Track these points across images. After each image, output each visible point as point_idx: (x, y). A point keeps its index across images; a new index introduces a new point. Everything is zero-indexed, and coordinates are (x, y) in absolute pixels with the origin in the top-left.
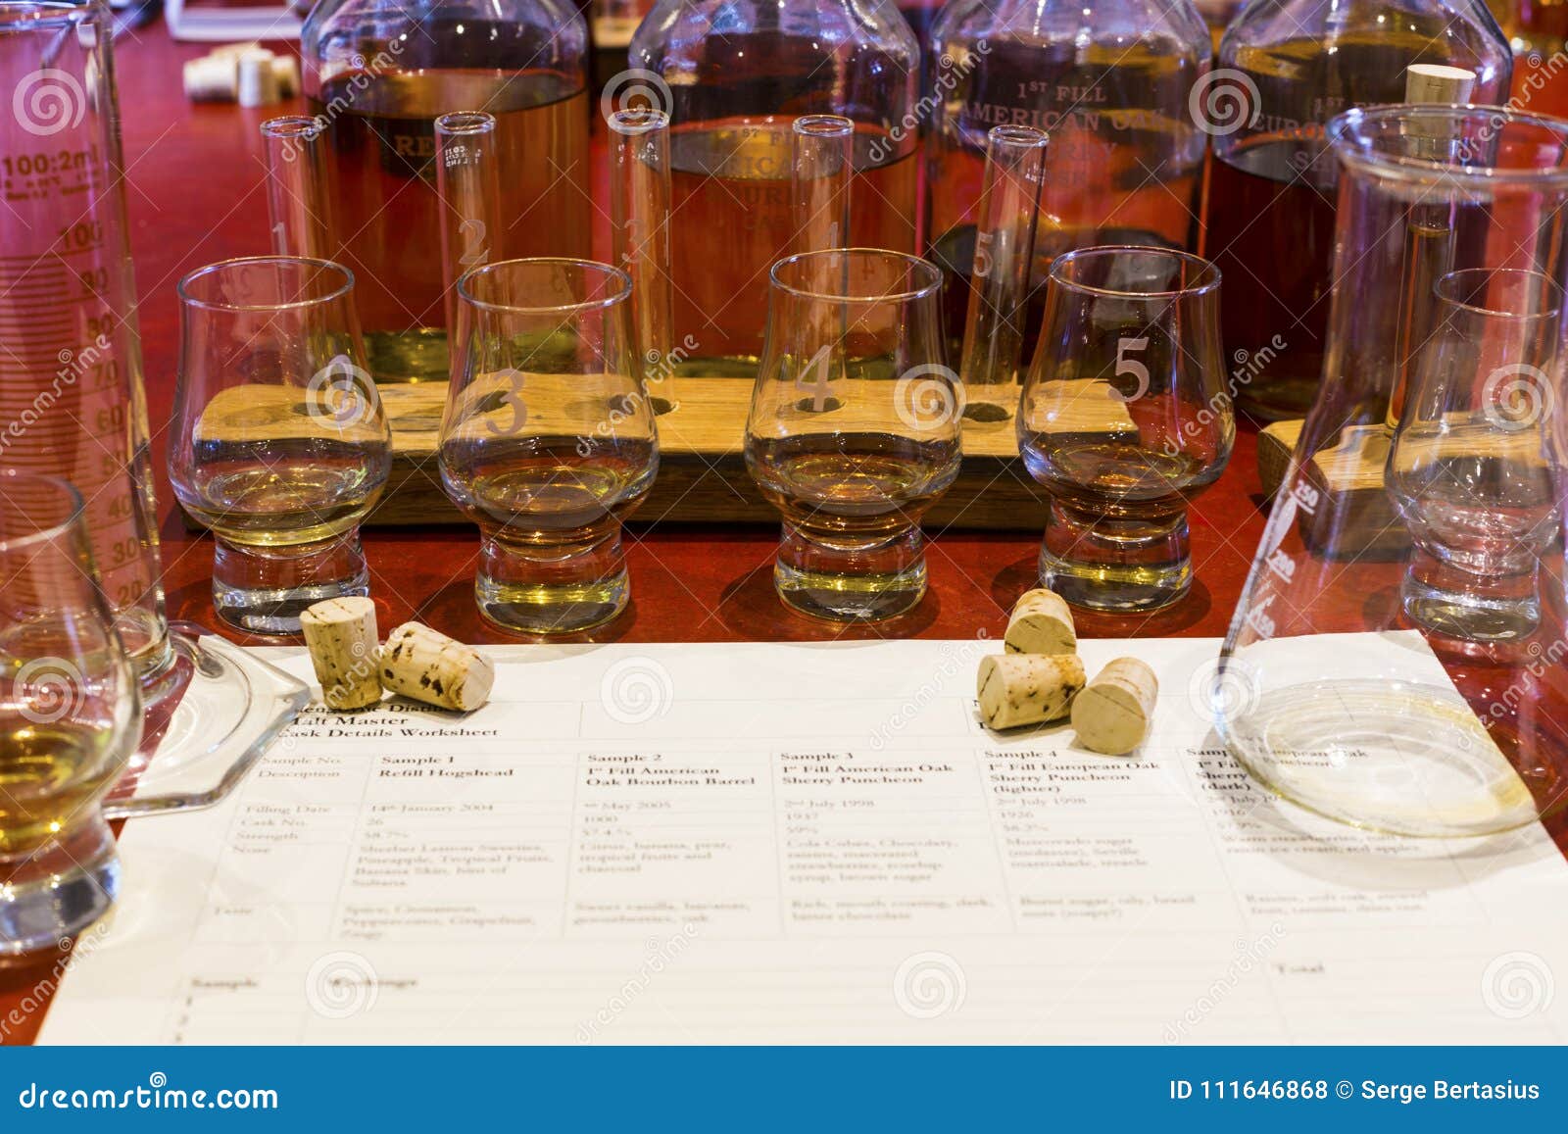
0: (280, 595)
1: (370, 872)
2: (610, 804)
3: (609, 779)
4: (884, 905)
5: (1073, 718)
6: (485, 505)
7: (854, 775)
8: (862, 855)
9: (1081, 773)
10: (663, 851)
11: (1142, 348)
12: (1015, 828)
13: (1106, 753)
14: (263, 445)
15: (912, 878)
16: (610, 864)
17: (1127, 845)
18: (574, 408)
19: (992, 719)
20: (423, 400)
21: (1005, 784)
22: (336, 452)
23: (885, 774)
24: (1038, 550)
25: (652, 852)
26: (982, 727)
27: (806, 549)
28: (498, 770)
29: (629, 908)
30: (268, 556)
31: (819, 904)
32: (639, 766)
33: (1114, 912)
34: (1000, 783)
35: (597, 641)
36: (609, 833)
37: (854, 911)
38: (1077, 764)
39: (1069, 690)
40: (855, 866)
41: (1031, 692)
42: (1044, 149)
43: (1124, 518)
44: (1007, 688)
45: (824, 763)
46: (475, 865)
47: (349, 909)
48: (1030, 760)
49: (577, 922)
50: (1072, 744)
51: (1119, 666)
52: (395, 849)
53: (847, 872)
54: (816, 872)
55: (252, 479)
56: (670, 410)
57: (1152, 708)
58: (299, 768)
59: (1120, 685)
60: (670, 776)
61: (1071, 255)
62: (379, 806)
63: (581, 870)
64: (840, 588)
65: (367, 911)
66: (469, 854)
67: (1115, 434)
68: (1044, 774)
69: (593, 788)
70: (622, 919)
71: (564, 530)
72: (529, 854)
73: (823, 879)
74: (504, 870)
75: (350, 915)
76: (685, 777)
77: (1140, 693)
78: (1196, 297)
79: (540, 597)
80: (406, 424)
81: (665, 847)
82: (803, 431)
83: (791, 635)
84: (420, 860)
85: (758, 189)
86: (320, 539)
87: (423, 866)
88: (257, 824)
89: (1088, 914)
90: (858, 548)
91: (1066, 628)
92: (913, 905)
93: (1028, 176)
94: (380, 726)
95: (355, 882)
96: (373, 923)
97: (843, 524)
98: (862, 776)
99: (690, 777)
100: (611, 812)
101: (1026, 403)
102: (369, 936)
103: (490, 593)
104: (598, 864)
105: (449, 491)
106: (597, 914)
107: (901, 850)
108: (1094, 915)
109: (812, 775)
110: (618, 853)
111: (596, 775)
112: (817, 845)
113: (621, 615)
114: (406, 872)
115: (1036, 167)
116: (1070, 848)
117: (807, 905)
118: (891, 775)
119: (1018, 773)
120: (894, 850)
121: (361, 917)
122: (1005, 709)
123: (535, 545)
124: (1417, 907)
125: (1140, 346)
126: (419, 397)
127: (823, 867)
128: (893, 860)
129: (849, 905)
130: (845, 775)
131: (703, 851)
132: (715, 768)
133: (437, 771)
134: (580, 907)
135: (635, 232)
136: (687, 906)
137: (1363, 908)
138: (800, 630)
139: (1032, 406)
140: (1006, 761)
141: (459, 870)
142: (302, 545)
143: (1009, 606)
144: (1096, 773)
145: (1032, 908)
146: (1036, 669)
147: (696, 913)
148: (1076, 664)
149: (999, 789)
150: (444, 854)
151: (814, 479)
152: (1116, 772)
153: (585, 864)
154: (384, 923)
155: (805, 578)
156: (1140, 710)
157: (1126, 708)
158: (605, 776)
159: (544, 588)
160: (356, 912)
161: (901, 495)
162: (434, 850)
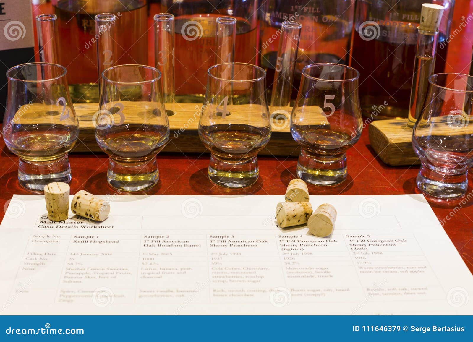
0: (41, 177)
1: (69, 278)
2: (152, 254)
3: (151, 244)
4: (244, 291)
5: (308, 224)
6: (110, 148)
7: (234, 244)
8: (237, 273)
9: (311, 244)
10: (169, 271)
11: (333, 99)
12: (289, 263)
13: (319, 237)
14: (35, 126)
15: (254, 282)
16: (151, 275)
17: (326, 270)
18: (141, 114)
19: (281, 224)
20: (90, 110)
21: (285, 247)
22: (60, 129)
23: (245, 243)
24: (296, 164)
25: (166, 271)
26: (277, 227)
27: (218, 164)
28: (114, 241)
29: (158, 291)
30: (37, 164)
31: (222, 291)
32: (161, 240)
33: (322, 295)
34: (284, 247)
35: (148, 194)
36: (151, 264)
37: (234, 293)
38: (309, 240)
39: (307, 215)
40: (235, 277)
41: (294, 215)
42: (300, 29)
43: (325, 155)
44: (286, 214)
45: (224, 239)
46: (105, 275)
47: (62, 291)
48: (293, 239)
49: (140, 297)
50: (308, 233)
51: (324, 207)
52: (78, 269)
53: (232, 279)
54: (222, 279)
55: (32, 138)
56: (173, 114)
57: (334, 221)
58: (46, 239)
59: (325, 214)
60: (172, 243)
61: (309, 66)
62: (73, 253)
63: (141, 278)
64: (230, 177)
65: (68, 292)
66: (103, 271)
67: (323, 125)
68: (298, 244)
69: (146, 247)
70: (155, 295)
71: (138, 158)
72: (123, 271)
73: (224, 281)
74: (115, 277)
75: (62, 293)
76: (177, 244)
77: (331, 217)
78: (351, 81)
79: (129, 178)
80: (85, 118)
81: (170, 269)
82: (218, 123)
83: (214, 193)
84: (87, 273)
85: (204, 40)
86: (54, 159)
87: (87, 275)
88: (31, 259)
89: (313, 295)
90: (236, 164)
91: (306, 193)
92: (254, 291)
93: (294, 38)
94: (74, 224)
95: (64, 281)
96: (70, 296)
97: (231, 156)
98: (237, 244)
99: (179, 244)
100: (151, 256)
101: (293, 114)
102: (68, 301)
103: (112, 177)
104: (147, 275)
105: (98, 143)
106: (146, 294)
107: (250, 271)
108: (315, 295)
109: (220, 243)
110: (154, 271)
111: (147, 243)
112: (222, 269)
113: (156, 185)
114: (82, 278)
115: (297, 35)
116: (307, 271)
117: (218, 291)
118: (247, 244)
119: (290, 243)
120: (248, 271)
121: (66, 294)
122: (285, 221)
123: (127, 162)
124: (424, 293)
125: (332, 98)
126: (89, 108)
127: (224, 277)
128: (247, 275)
129: (233, 291)
130: (232, 243)
131: (183, 271)
132: (187, 241)
133: (93, 241)
134: (141, 291)
135: (162, 55)
136: (177, 291)
137: (406, 293)
138: (216, 191)
139: (295, 115)
140: (286, 239)
141: (100, 277)
142: (48, 161)
143: (287, 184)
144: (316, 243)
145: (294, 293)
146: (296, 208)
147: (181, 294)
148: (309, 206)
149: (283, 249)
150: (94, 271)
151: (221, 141)
152: (322, 243)
153: (143, 275)
154: (74, 296)
155: (218, 173)
156: (331, 223)
157: (326, 222)
158: (150, 243)
159: (130, 175)
160: (64, 292)
161: (251, 147)
162: (91, 269)
